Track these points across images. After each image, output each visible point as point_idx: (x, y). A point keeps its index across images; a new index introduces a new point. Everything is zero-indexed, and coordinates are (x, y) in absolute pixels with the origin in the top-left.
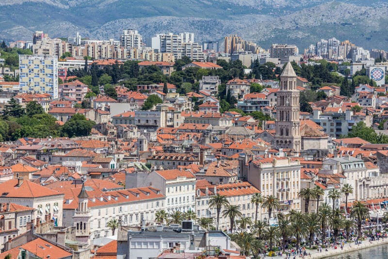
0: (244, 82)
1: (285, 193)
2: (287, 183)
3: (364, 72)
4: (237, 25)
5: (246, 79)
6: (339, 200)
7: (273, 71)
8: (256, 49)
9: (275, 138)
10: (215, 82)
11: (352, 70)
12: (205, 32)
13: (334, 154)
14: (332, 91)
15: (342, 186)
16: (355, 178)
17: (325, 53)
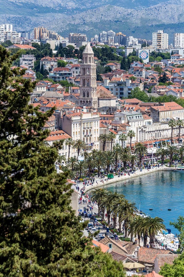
0: (53, 58)
1: (89, 137)
2: (90, 131)
3: (135, 53)
4: (42, 20)
5: (54, 57)
6: (126, 141)
7: (73, 52)
8: (57, 37)
9: (79, 98)
10: (31, 59)
11: (126, 52)
12: (18, 25)
13: (121, 110)
14: (115, 66)
15: (128, 132)
16: (137, 126)
17: (106, 41)
